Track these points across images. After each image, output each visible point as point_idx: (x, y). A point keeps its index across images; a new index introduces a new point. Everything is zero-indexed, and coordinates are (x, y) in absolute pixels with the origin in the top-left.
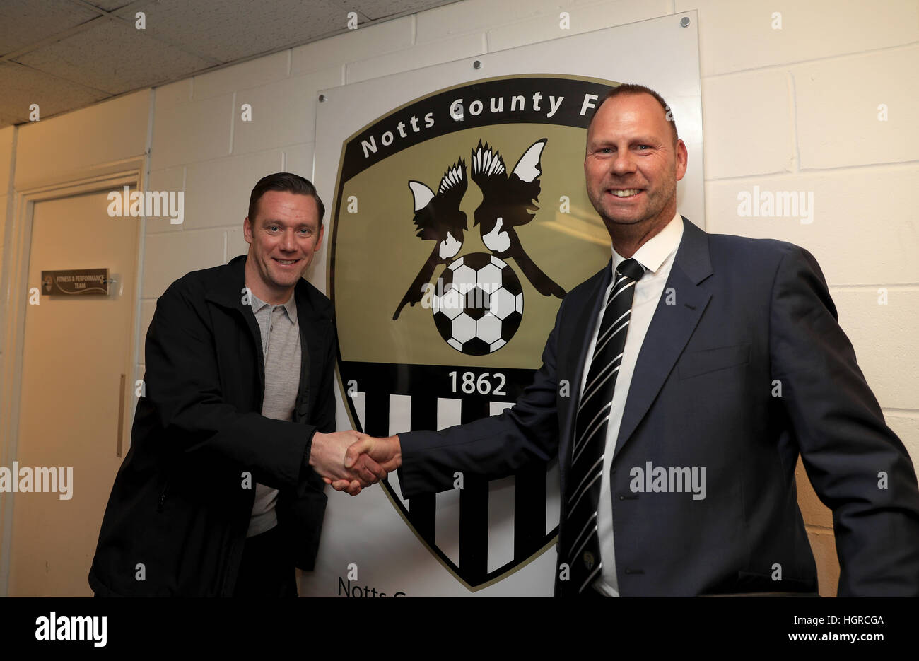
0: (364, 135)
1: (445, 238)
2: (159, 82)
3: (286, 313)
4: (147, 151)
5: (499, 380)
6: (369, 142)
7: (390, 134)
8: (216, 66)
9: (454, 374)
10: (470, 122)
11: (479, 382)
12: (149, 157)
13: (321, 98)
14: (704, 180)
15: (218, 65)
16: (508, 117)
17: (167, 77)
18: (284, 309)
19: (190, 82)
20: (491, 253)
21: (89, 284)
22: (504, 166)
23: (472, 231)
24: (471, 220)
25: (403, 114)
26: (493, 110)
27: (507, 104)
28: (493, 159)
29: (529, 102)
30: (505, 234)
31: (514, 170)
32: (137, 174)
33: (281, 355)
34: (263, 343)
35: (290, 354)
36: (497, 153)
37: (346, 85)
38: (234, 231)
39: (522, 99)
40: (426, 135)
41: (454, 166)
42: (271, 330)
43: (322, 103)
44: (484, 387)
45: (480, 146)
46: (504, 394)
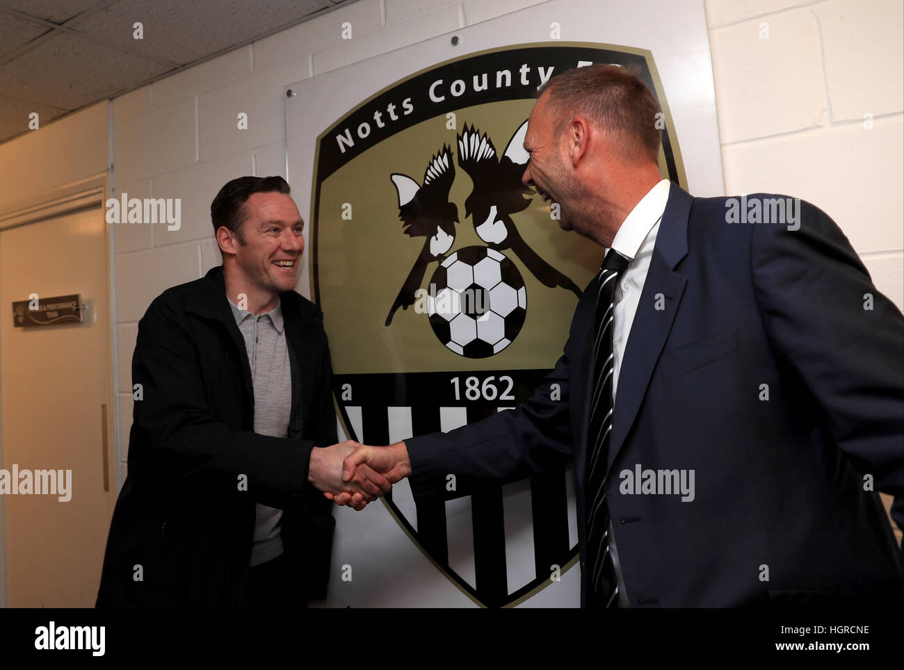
0: (339, 129)
1: (435, 233)
2: (117, 93)
3: (272, 324)
4: (110, 167)
5: (506, 383)
6: (345, 136)
7: (366, 125)
8: (175, 69)
9: (456, 380)
10: (452, 104)
11: (485, 388)
12: (113, 173)
13: (289, 93)
14: (721, 145)
15: (176, 69)
16: (494, 95)
17: (124, 86)
18: (268, 317)
19: (149, 90)
20: (487, 245)
21: (61, 312)
22: (494, 149)
23: (464, 222)
24: (462, 211)
25: (379, 102)
26: (477, 88)
27: (492, 81)
28: (480, 142)
29: (516, 77)
30: (500, 223)
31: (505, 153)
32: (101, 192)
33: (271, 367)
34: (250, 355)
35: (279, 367)
36: (485, 135)
37: (314, 77)
38: (208, 244)
39: (507, 73)
40: (405, 122)
41: (439, 154)
42: (257, 341)
43: (291, 98)
44: (490, 392)
45: (465, 129)
46: (512, 398)
